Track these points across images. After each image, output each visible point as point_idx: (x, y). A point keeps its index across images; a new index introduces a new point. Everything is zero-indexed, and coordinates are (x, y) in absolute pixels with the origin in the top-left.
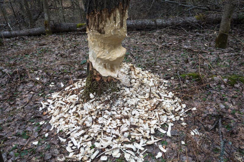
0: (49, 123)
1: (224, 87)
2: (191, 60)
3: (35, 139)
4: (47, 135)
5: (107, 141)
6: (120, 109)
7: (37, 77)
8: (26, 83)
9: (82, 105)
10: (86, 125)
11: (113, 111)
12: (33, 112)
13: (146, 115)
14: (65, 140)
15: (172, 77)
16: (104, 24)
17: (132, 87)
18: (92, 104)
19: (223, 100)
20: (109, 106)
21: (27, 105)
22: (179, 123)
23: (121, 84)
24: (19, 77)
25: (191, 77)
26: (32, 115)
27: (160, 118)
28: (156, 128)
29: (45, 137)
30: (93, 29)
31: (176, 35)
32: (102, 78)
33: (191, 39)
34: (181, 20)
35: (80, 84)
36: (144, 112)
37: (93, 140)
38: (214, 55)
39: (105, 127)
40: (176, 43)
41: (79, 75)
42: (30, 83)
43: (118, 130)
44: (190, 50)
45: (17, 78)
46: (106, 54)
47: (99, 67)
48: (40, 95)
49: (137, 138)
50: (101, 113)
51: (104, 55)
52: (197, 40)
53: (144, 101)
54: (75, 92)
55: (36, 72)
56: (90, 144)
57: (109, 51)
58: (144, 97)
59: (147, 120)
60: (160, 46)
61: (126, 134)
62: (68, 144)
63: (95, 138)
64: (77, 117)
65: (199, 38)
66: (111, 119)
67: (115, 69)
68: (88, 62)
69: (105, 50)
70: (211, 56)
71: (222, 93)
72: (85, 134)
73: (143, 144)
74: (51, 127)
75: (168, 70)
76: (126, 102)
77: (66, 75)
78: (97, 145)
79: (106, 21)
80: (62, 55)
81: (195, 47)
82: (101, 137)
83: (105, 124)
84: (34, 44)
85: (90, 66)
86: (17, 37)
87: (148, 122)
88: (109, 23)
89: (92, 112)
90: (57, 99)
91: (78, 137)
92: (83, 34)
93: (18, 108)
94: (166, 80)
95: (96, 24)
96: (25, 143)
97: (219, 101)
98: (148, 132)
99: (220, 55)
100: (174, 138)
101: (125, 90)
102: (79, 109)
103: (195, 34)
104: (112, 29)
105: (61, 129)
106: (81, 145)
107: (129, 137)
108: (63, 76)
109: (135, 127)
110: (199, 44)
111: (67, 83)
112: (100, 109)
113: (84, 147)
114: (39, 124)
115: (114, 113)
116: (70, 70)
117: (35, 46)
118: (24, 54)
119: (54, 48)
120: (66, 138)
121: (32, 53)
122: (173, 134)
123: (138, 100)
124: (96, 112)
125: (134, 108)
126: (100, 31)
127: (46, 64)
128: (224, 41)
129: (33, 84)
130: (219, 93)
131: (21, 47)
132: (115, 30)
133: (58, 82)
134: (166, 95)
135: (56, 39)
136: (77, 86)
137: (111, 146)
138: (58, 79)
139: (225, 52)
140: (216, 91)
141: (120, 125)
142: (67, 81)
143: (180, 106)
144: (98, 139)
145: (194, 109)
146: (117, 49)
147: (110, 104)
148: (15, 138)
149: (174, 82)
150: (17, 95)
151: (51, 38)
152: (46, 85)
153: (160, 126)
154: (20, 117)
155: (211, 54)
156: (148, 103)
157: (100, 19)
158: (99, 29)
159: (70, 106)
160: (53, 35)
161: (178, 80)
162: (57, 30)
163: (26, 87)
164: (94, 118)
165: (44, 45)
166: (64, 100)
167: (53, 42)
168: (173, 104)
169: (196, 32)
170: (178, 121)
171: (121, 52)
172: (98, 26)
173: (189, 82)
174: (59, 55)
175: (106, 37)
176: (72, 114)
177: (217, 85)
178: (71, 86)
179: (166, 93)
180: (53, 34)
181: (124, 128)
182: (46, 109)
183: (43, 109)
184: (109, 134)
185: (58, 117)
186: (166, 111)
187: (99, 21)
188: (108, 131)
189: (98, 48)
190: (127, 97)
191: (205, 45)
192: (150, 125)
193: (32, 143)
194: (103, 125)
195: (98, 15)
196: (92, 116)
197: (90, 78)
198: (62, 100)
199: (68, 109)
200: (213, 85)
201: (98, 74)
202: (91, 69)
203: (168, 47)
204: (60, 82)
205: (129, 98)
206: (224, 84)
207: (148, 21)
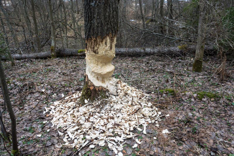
0: (51, 122)
1: (194, 101)
2: (171, 81)
3: (39, 133)
4: (48, 130)
5: (95, 134)
6: (108, 112)
7: (43, 89)
8: (33, 93)
9: (78, 109)
10: (80, 123)
11: (102, 113)
12: (38, 115)
13: (128, 117)
14: (62, 134)
15: (152, 91)
16: (98, 47)
17: (118, 96)
18: (86, 108)
19: (191, 110)
20: (99, 110)
21: (34, 110)
22: (154, 125)
23: (110, 93)
24: (28, 88)
25: (168, 92)
26: (37, 117)
27: (138, 120)
28: (134, 127)
29: (47, 132)
30: (90, 50)
31: (162, 61)
32: (94, 88)
33: (173, 64)
34: (166, 49)
35: (77, 95)
36: (126, 115)
37: (85, 134)
38: (191, 77)
39: (95, 124)
40: (161, 68)
41: (77, 88)
42: (36, 93)
43: (104, 127)
44: (171, 73)
45: (27, 90)
46: (98, 69)
47: (93, 78)
48: (44, 102)
49: (119, 133)
50: (93, 114)
51: (97, 70)
52: (178, 65)
53: (127, 107)
54: (73, 100)
55: (42, 85)
56: (82, 136)
57: (101, 67)
58: (127, 104)
59: (128, 121)
60: (147, 69)
61: (111, 130)
62: (65, 136)
63: (86, 132)
64: (73, 117)
65: (180, 64)
66: (100, 119)
67: (106, 81)
68: (85, 75)
69: (98, 66)
70: (188, 78)
71: (192, 105)
72: (79, 129)
73: (123, 138)
74: (52, 125)
75: (151, 87)
76: (112, 107)
77: (66, 88)
78: (87, 137)
79: (99, 45)
80: (64, 74)
81: (176, 71)
82: (91, 131)
83: (95, 122)
84: (41, 65)
85: (86, 78)
86: (26, 59)
87: (129, 122)
88: (102, 46)
89: (85, 113)
90: (58, 106)
91: (73, 131)
92: (82, 58)
93: (26, 112)
94: (148, 94)
95: (92, 46)
96: (31, 135)
97: (188, 111)
98: (128, 129)
99: (195, 77)
100: (148, 135)
101: (112, 97)
102: (76, 112)
103: (178, 61)
104: (104, 51)
105: (60, 126)
106: (75, 137)
107: (113, 132)
108: (64, 89)
109: (118, 125)
110: (180, 69)
111: (67, 94)
112: (92, 111)
113: (77, 138)
114: (42, 123)
115: (103, 115)
116: (70, 85)
117: (41, 66)
118: (33, 72)
119: (57, 68)
120: (63, 132)
121: (39, 72)
122: (147, 132)
123: (122, 105)
124: (89, 114)
125: (119, 112)
126: (95, 52)
127: (50, 80)
128: (199, 66)
129: (39, 94)
130: (189, 105)
131: (29, 67)
132: (106, 51)
133: (60, 93)
134: (146, 105)
135: (60, 62)
136: (75, 96)
137: (98, 138)
138: (60, 92)
139: (200, 75)
140: (187, 103)
141: (107, 123)
142: (67, 93)
143: (156, 113)
144: (88, 133)
145: (168, 115)
146: (108, 66)
147: (100, 108)
148: (23, 132)
149: (154, 95)
150: (26, 102)
151: (55, 61)
152: (49, 95)
153: (138, 126)
154: (27, 118)
155: (188, 76)
156: (130, 109)
157: (95, 43)
158: (94, 50)
159: (68, 109)
160: (57, 59)
161: (157, 94)
162: (60, 55)
163: (33, 96)
164: (87, 117)
165: (49, 66)
166: (63, 106)
167: (57, 64)
168: (151, 111)
169: (179, 59)
170: (153, 123)
171: (110, 68)
172: (94, 48)
173: (165, 96)
174: (61, 73)
175: (99, 56)
176: (69, 115)
177: (188, 98)
178: (71, 96)
179: (146, 103)
180: (57, 57)
181: (110, 126)
182: (48, 113)
183: (46, 113)
184: (98, 130)
185: (58, 117)
186: (144, 116)
187: (94, 44)
188: (97, 127)
189: (93, 64)
190: (114, 103)
191: (185, 69)
192: (131, 124)
193: (37, 136)
194: (93, 123)
195: (94, 40)
196: (85, 116)
197: (86, 87)
198: (62, 106)
199: (67, 111)
200: (185, 98)
201: (92, 84)
202: (86, 80)
203: (154, 70)
204: (61, 93)
205: (115, 104)
206: (194, 98)
207: (138, 50)
